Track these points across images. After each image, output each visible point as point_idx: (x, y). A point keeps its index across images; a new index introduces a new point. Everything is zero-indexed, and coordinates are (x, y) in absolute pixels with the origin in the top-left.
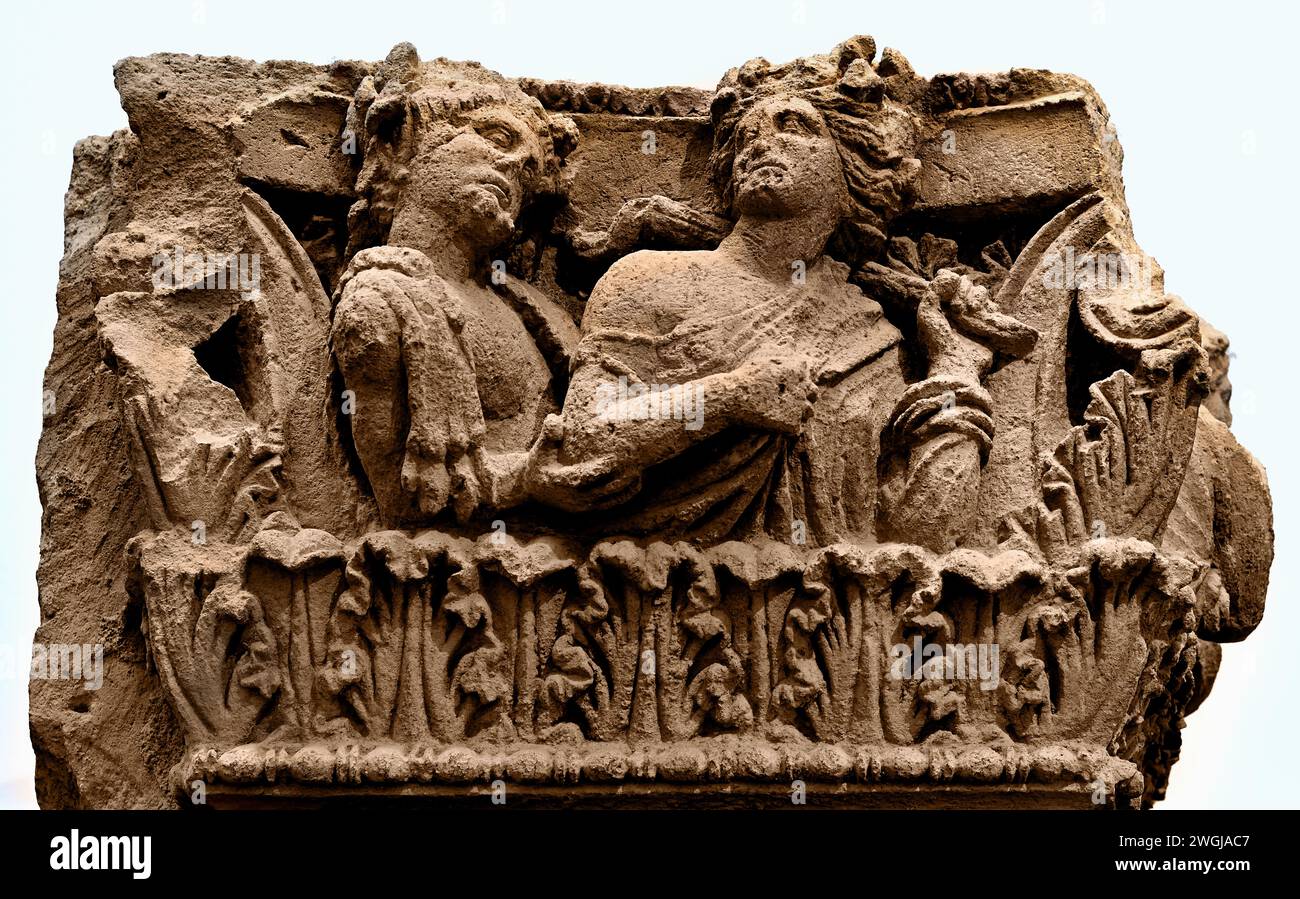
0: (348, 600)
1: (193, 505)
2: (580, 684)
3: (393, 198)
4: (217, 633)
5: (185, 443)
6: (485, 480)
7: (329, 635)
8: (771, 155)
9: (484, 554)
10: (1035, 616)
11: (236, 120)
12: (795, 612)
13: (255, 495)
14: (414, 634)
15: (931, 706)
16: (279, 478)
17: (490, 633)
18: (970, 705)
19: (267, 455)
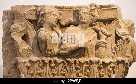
0: (40, 65)
1: (23, 55)
2: (65, 72)
3: (43, 22)
4: (26, 68)
5: (22, 48)
6: (54, 52)
7: (38, 68)
8: (83, 17)
9: (54, 60)
10: (112, 66)
11: (25, 13)
12: (87, 65)
13: (29, 53)
14: (47, 68)
15: (101, 75)
16: (32, 51)
17: (55, 67)
18: (105, 74)
19: (31, 49)
